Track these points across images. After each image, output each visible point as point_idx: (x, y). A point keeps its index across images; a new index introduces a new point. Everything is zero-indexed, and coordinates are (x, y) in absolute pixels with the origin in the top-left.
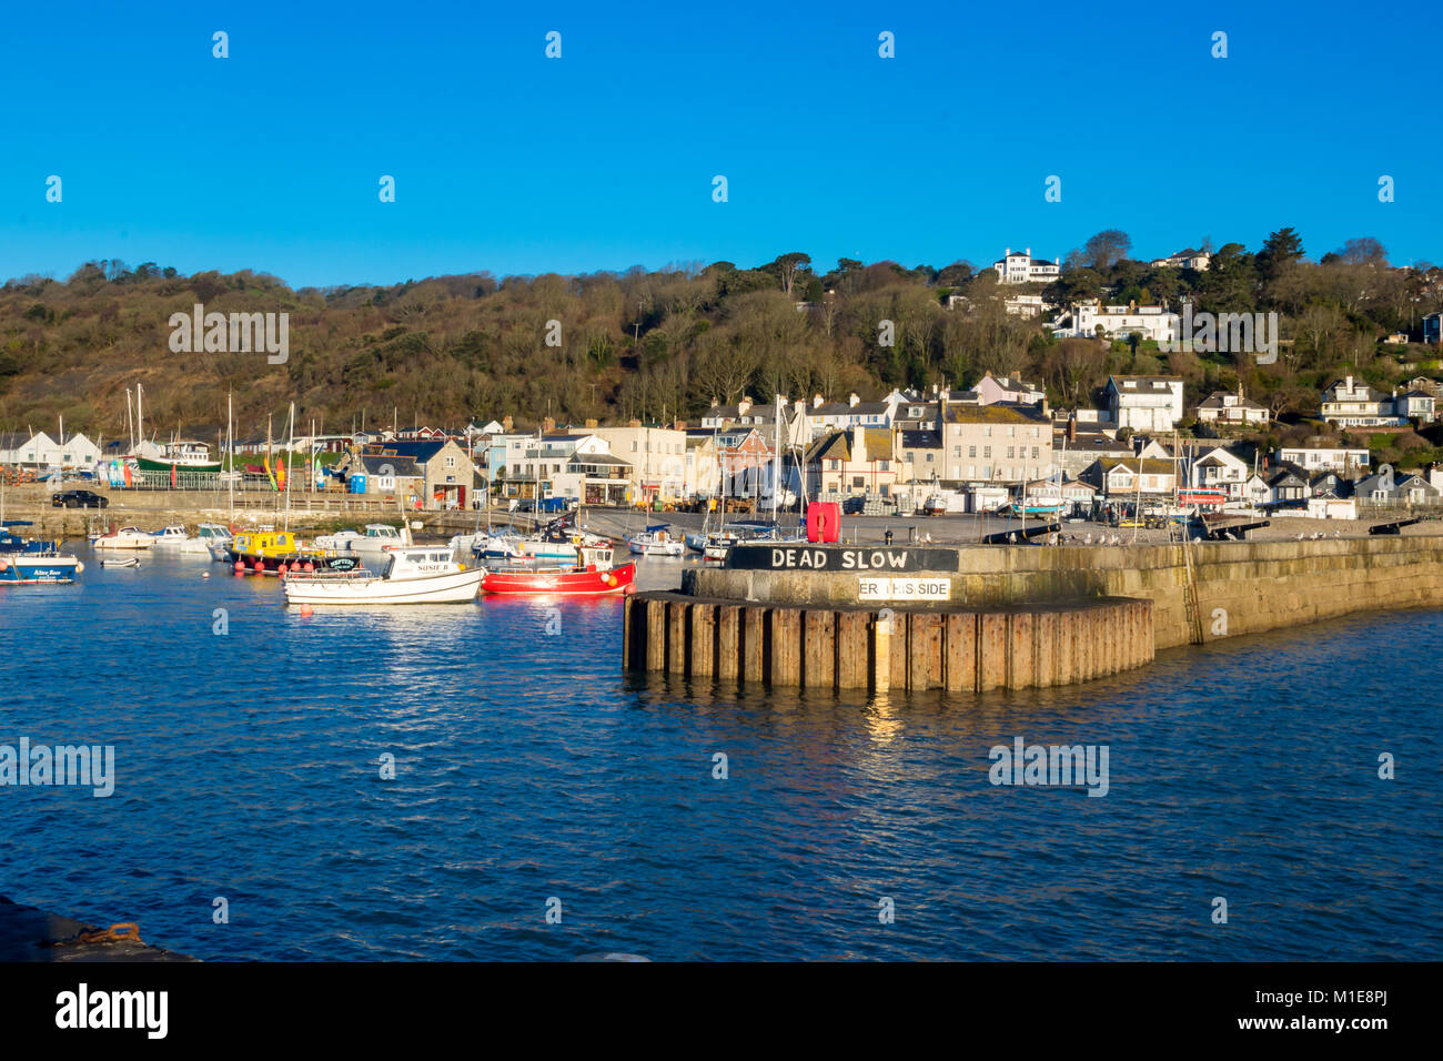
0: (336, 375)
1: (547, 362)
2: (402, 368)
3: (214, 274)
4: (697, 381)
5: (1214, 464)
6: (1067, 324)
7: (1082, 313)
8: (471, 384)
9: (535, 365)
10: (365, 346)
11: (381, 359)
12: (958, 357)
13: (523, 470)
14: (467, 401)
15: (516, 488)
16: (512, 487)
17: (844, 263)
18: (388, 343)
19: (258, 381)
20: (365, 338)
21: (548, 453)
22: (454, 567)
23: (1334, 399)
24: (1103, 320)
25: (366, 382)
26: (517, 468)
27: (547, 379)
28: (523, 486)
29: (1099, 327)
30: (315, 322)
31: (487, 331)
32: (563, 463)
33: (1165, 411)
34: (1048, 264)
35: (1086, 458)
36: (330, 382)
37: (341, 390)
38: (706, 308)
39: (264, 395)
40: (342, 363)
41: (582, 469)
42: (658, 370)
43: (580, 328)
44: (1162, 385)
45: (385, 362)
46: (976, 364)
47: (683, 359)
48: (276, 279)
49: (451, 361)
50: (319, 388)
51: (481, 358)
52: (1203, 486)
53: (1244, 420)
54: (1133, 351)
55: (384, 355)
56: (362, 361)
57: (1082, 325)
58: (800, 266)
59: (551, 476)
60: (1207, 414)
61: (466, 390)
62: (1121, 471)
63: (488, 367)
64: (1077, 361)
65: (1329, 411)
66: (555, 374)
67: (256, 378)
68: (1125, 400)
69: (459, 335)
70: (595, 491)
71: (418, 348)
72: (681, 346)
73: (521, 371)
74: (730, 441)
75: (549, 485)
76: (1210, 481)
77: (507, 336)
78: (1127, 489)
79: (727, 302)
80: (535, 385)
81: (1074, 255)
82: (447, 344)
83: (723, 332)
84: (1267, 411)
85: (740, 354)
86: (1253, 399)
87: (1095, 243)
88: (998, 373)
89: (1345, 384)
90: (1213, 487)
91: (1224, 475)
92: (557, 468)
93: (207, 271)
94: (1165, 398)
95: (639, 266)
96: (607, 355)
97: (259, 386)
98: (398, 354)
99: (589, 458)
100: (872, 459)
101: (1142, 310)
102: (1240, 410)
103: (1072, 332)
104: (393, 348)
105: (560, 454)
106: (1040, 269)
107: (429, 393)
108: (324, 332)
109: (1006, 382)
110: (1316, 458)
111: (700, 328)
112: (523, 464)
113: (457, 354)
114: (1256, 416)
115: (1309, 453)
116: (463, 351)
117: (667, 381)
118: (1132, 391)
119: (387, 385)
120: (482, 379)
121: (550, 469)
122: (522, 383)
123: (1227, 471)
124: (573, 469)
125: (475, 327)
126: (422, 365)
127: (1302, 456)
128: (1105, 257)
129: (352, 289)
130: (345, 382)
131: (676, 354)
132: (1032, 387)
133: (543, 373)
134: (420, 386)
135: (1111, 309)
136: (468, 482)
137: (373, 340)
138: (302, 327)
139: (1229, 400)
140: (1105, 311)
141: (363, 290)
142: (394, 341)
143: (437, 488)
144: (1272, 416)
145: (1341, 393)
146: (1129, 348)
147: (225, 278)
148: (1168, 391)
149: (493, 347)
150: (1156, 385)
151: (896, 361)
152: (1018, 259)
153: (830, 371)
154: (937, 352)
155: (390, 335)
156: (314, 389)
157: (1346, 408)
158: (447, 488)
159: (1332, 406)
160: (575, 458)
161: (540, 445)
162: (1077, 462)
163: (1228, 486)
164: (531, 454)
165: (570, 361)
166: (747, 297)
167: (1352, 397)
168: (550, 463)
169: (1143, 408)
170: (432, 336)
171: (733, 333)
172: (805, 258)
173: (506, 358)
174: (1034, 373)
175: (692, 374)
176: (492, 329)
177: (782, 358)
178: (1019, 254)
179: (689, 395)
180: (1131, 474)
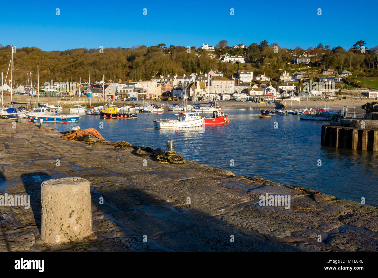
0: (63, 70)
1: (112, 67)
2: (78, 68)
3: (27, 48)
4: (147, 71)
5: (269, 89)
6: (222, 59)
7: (226, 57)
8: (95, 72)
9: (109, 68)
10: (68, 64)
11: (73, 67)
12: (203, 66)
13: (122, 91)
14: (95, 76)
15: (121, 95)
16: (120, 95)
17: (171, 46)
18: (74, 63)
19: (43, 72)
20: (68, 62)
21: (128, 87)
22: (199, 117)
23: (282, 76)
24: (230, 59)
25: (70, 72)
26: (121, 91)
27: (113, 71)
28: (123, 95)
29: (230, 60)
30: (54, 58)
31: (97, 60)
32: (132, 90)
33: (250, 78)
34: (212, 47)
35: (242, 88)
36: (61, 72)
37: (64, 74)
38: (145, 55)
39: (45, 75)
40: (64, 68)
41: (137, 91)
42: (138, 69)
43: (119, 60)
44: (249, 72)
45: (74, 67)
46: (207, 68)
47: (143, 67)
48: (39, 49)
49: (90, 67)
50: (59, 73)
51: (96, 66)
52: (267, 94)
53: (265, 80)
54: (238, 65)
55: (74, 66)
56: (69, 67)
57: (226, 60)
58: (163, 47)
59: (129, 93)
60: (258, 79)
61: (94, 74)
62: (252, 91)
63: (98, 68)
64: (228, 67)
65: (282, 78)
66: (114, 70)
67: (42, 71)
68: (241, 76)
69: (91, 61)
70: (139, 96)
71: (81, 64)
72: (142, 63)
73: (106, 69)
74: (163, 85)
75: (129, 95)
76: (268, 93)
77: (102, 62)
78: (254, 94)
79: (150, 54)
80: (110, 72)
81: (217, 45)
82: (88, 63)
83: (151, 61)
84: (270, 78)
85: (157, 65)
86: (267, 76)
87: (220, 43)
88: (213, 70)
89: (284, 72)
90: (269, 94)
91: (271, 91)
92: (131, 91)
93: (26, 47)
94: (249, 75)
95: (120, 47)
96: (125, 66)
97: (43, 73)
98: (77, 65)
99: (138, 88)
100: (201, 88)
101: (238, 57)
102: (264, 78)
103: (224, 61)
104: (76, 64)
105: (131, 88)
106: (210, 48)
107: (86, 74)
108: (57, 61)
109: (215, 72)
110: (285, 88)
111: (145, 60)
112: (122, 90)
113: (91, 65)
114: (267, 79)
115: (284, 87)
116: (92, 65)
117: (141, 71)
118: (243, 74)
119: (75, 72)
120: (97, 71)
121: (129, 91)
122: (107, 72)
123: (272, 91)
124: (134, 91)
125: (94, 60)
126: (83, 68)
127: (283, 87)
128: (223, 46)
129: (55, 52)
130: (65, 72)
131: (141, 65)
132: (220, 73)
133: (112, 70)
134: (83, 73)
135: (232, 56)
136: (114, 94)
137: (70, 62)
138: (52, 59)
139: (262, 76)
140: (231, 57)
141: (57, 52)
142: (76, 62)
143: (107, 95)
144: (271, 79)
145: (284, 74)
146: (237, 65)
147: (30, 48)
148: (250, 74)
149: (99, 64)
150: (248, 72)
151: (190, 67)
152: (206, 46)
153: (176, 69)
154: (198, 65)
155: (74, 61)
156: (57, 73)
157: (285, 78)
158: (109, 96)
159: (282, 77)
160: (135, 88)
161: (126, 86)
162: (240, 89)
163: (272, 94)
164: (124, 88)
165: (117, 67)
166: (154, 53)
167: (286, 75)
168: (129, 90)
169: (245, 77)
170: (84, 61)
171: (153, 60)
172: (164, 45)
173: (102, 66)
174: (220, 70)
175: (146, 70)
176: (98, 60)
177: (166, 66)
178: (206, 45)
179: (145, 75)
180: (254, 91)
